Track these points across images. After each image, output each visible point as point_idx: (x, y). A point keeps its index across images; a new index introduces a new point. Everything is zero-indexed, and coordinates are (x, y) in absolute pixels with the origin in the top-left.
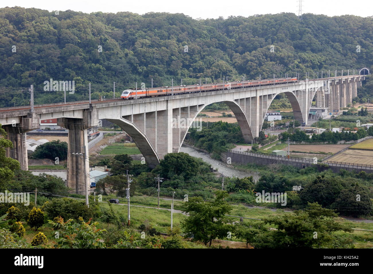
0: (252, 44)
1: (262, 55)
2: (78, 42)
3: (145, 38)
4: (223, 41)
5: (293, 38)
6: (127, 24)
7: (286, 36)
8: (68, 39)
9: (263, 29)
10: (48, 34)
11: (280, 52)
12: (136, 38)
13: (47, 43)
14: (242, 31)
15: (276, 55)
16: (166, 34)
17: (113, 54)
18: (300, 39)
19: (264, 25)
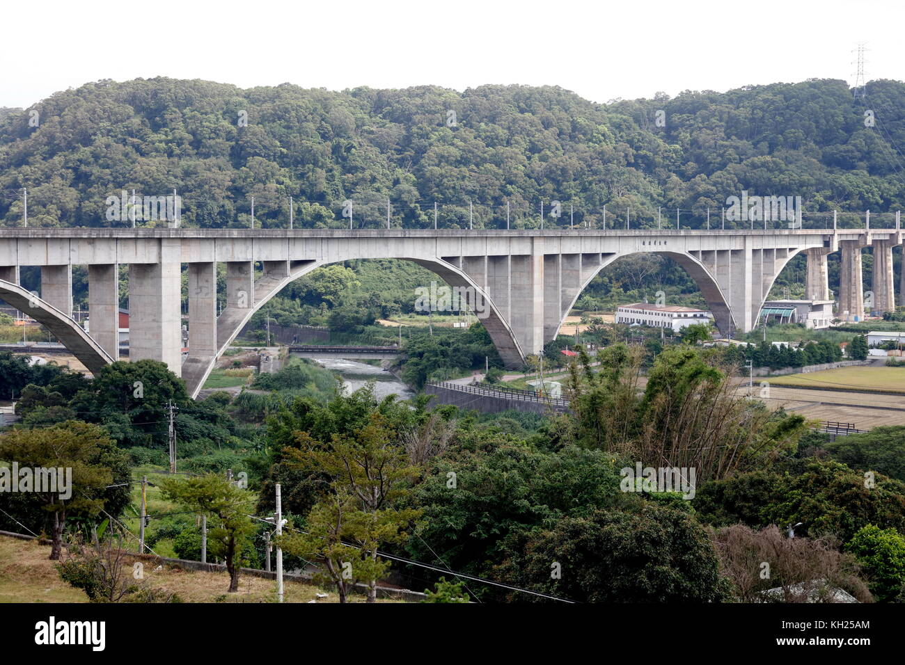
0: (722, 156)
1: (734, 181)
2: (282, 153)
3: (453, 144)
4: (649, 151)
5: (826, 138)
6: (417, 113)
7: (808, 133)
8: (257, 148)
9: (752, 120)
10: (213, 135)
11: (782, 172)
12: (431, 145)
13: (207, 156)
14: (701, 125)
15: (770, 179)
16: (502, 133)
17: (363, 179)
18: (845, 142)
19: (756, 108)
